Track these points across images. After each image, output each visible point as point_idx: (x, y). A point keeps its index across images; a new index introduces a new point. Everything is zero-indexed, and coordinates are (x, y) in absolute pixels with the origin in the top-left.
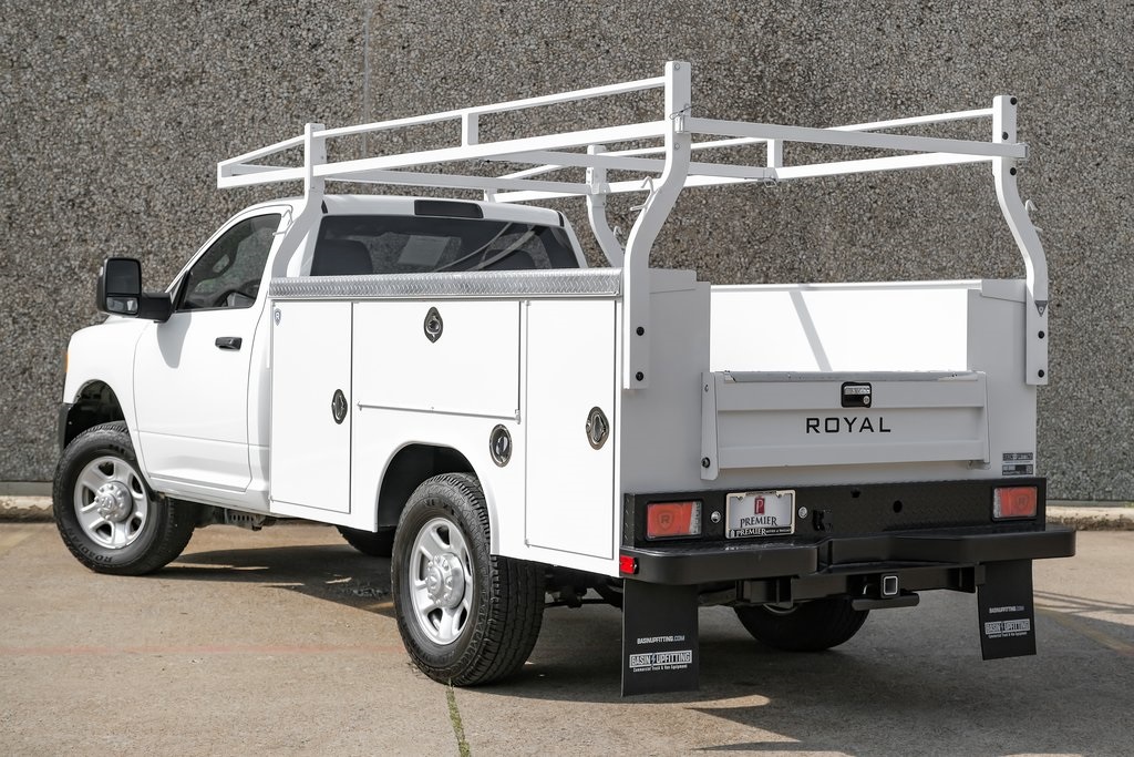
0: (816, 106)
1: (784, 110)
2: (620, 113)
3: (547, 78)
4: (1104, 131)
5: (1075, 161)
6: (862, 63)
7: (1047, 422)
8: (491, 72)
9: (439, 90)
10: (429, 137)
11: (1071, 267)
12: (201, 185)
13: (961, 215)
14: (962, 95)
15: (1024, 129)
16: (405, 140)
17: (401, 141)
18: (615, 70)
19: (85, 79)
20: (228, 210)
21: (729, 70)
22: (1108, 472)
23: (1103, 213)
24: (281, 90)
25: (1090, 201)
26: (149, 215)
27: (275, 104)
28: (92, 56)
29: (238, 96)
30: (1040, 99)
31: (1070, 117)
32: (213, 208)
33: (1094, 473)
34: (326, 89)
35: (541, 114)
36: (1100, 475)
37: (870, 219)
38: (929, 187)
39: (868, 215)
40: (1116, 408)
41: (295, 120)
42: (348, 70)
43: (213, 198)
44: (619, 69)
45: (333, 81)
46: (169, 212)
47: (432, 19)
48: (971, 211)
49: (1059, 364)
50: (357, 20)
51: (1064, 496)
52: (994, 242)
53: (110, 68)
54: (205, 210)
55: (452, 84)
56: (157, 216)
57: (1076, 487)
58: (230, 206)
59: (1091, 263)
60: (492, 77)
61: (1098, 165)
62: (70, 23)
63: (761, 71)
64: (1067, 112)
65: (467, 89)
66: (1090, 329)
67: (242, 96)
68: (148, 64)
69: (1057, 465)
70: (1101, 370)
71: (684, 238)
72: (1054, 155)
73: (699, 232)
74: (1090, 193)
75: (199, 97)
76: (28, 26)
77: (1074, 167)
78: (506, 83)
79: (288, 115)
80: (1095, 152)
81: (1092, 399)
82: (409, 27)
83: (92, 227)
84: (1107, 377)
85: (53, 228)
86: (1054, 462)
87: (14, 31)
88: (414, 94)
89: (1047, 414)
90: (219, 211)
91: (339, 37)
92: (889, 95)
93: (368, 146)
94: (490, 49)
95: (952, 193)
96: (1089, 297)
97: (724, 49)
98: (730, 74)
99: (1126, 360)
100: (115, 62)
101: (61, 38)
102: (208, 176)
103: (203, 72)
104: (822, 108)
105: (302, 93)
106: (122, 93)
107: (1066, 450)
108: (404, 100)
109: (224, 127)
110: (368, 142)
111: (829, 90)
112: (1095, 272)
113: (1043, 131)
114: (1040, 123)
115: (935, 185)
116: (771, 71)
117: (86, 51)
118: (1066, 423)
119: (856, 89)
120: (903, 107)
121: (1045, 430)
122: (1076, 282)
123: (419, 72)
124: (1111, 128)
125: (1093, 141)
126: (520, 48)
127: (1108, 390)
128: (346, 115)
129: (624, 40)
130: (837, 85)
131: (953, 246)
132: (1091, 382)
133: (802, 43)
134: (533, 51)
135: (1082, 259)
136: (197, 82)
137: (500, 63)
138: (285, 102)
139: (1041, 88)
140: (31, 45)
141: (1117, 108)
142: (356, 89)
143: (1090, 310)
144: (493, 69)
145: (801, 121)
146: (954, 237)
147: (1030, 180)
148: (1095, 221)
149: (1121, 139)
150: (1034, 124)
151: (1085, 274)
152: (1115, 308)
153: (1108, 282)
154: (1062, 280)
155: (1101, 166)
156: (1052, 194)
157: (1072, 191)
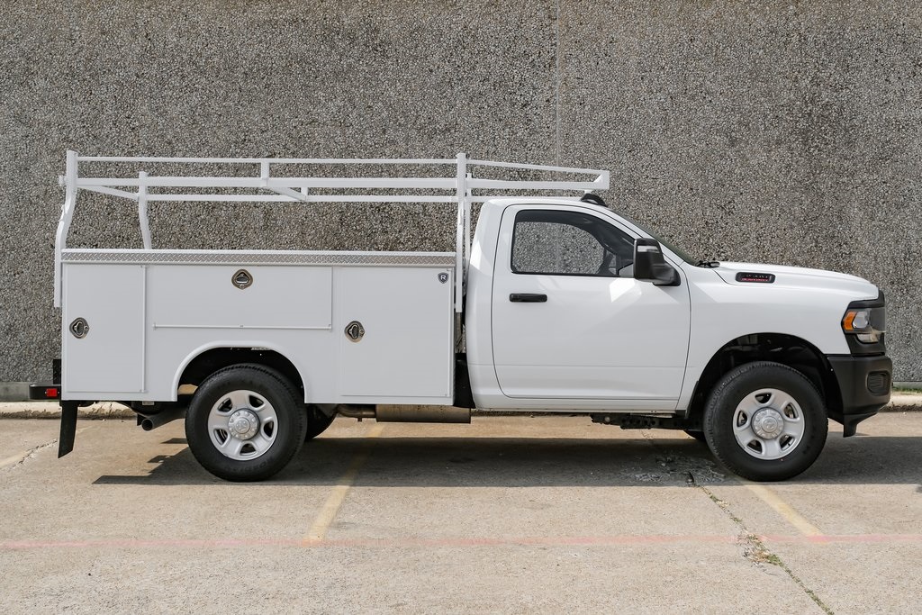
0: (847, 131)
1: (826, 135)
2: (720, 140)
3: (672, 120)
6: (876, 103)
8: (636, 117)
9: (603, 130)
16: (583, 162)
18: (716, 113)
19: (384, 132)
21: (789, 110)
24: (505, 134)
26: (425, 215)
27: (501, 143)
28: (388, 117)
29: (478, 139)
34: (533, 132)
37: (884, 203)
39: (882, 200)
42: (546, 119)
45: (537, 127)
46: (437, 213)
47: (598, 85)
50: (551, 88)
53: (400, 124)
55: (612, 126)
56: (430, 215)
60: (637, 120)
62: (375, 98)
63: (810, 110)
65: (621, 129)
67: (481, 139)
68: (423, 121)
71: (763, 219)
73: (772, 215)
75: (454, 140)
76: (350, 100)
78: (646, 124)
82: (584, 91)
83: (391, 223)
85: (367, 225)
87: (341, 104)
88: (588, 133)
91: (540, 99)
92: (894, 122)
94: (635, 103)
97: (786, 97)
98: (790, 113)
100: (402, 121)
101: (370, 107)
103: (456, 124)
104: (850, 132)
105: (518, 135)
106: (407, 139)
108: (582, 137)
111: (855, 121)
116: (817, 110)
117: (385, 114)
119: (872, 119)
120: (904, 130)
123: (591, 119)
126: (654, 101)
128: (545, 148)
129: (721, 94)
130: (860, 117)
133: (836, 91)
134: (663, 103)
136: (453, 131)
137: (641, 111)
138: (507, 141)
140: (352, 112)
142: (551, 131)
144: (638, 115)
145: (837, 142)
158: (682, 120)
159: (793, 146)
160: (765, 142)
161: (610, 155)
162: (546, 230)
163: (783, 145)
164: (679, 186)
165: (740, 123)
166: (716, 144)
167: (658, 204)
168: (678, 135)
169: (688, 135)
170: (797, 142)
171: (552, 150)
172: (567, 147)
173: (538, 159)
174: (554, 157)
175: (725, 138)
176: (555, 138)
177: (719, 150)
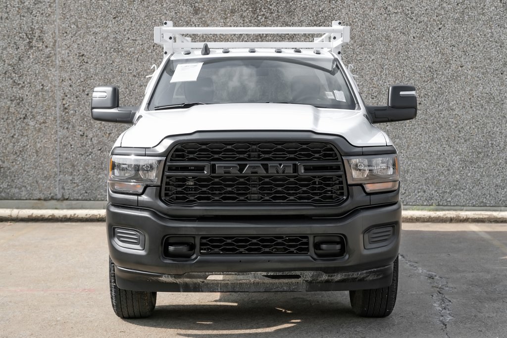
1: (271, 5)
2: (186, 10)
4: (443, 11)
5: (427, 27)
7: (415, 165)
10: (89, 25)
11: (426, 83)
13: (366, 57)
15: (399, 11)
17: (75, 27)
22: (448, 191)
23: (443, 54)
24: (15, 3)
25: (436, 48)
27: (12, 10)
31: (424, 4)
33: (441, 192)
35: (146, 12)
36: (445, 192)
40: (452, 157)
41: (22, 18)
48: (371, 55)
49: (421, 135)
51: (425, 204)
52: (384, 71)
57: (431, 199)
59: (437, 81)
61: (440, 29)
66: (437, 116)
69: (420, 187)
70: (444, 137)
72: (416, 24)
74: (436, 44)
77: (427, 30)
79: (19, 16)
80: (438, 22)
81: (439, 153)
84: (447, 141)
86: (419, 186)
88: (81, 3)
89: (414, 161)
93: (59, 30)
95: (361, 46)
96: (437, 99)
99: (457, 132)
104: (291, 3)
105: (25, 4)
107: (426, 179)
108: (76, 7)
110: (59, 28)
112: (439, 86)
113: (410, 12)
114: (408, 8)
118: (425, 165)
121: (414, 169)
122: (429, 91)
124: (447, 9)
125: (437, 16)
127: (447, 148)
128: (47, 15)
131: (362, 74)
132: (438, 144)
135: (432, 79)
138: (17, 9)
143: (437, 106)
145: (280, 11)
146: (363, 69)
147: (403, 38)
148: (439, 58)
149: (452, 15)
150: (404, 8)
151: (434, 87)
152: (451, 105)
153: (446, 91)
154: (421, 90)
155: (442, 29)
156: (415, 45)
157: (426, 43)
159: (245, 14)
160: (222, 10)
161: (98, 21)
162: (49, 80)
163: (236, 14)
164: (154, 46)
167: (137, 61)
168: (153, 5)
169: (160, 5)
170: (248, 11)
171: (53, 17)
172: (65, 14)
173: (41, 24)
174: (54, 22)
175: (190, 8)
176: (55, 7)
177: (185, 17)
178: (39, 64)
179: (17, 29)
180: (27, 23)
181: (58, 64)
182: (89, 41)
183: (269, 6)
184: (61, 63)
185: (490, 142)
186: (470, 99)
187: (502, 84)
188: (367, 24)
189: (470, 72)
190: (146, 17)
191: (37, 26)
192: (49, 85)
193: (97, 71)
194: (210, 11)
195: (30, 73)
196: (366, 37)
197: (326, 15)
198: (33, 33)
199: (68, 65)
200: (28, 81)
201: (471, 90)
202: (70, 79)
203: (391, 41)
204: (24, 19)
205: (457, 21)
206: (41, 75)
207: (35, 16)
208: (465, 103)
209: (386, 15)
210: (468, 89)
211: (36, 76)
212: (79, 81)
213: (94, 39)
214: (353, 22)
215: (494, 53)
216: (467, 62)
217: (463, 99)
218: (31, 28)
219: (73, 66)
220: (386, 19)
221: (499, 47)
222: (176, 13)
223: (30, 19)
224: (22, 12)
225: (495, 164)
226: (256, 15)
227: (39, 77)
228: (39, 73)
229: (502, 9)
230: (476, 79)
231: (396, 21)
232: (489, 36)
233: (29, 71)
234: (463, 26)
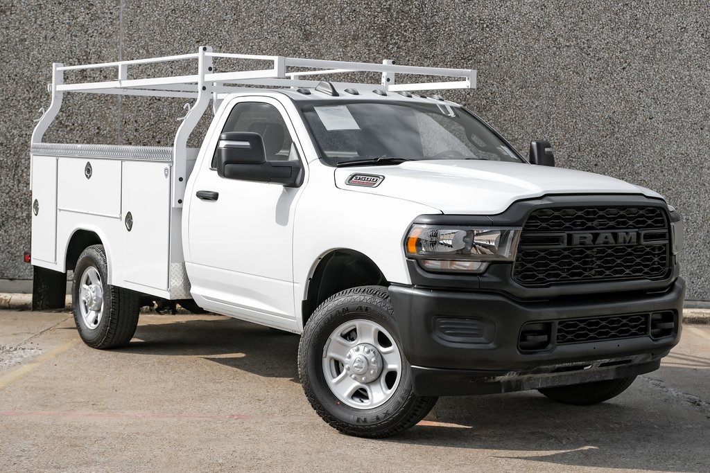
0: (427, 28)
1: (405, 31)
2: (293, 34)
3: (243, 10)
4: (628, 46)
5: (608, 66)
8: (205, 6)
9: (170, 18)
10: (164, 50)
11: (605, 139)
12: (12, 81)
13: (528, 103)
14: (528, 21)
15: (572, 44)
16: (148, 51)
17: (145, 52)
18: (290, 4)
20: (30, 98)
21: (367, 4)
23: (627, 102)
24: (64, 18)
25: (619, 94)
27: (60, 28)
29: (36, 22)
30: (583, 24)
31: (604, 36)
32: (20, 96)
34: (94, 17)
35: (240, 35)
38: (506, 84)
41: (74, 38)
42: (109, 4)
43: (20, 90)
44: (292, 4)
45: (99, 12)
48: (535, 101)
52: (551, 122)
54: (14, 98)
55: (179, 14)
58: (31, 96)
59: (619, 136)
60: (206, 9)
61: (624, 68)
63: (390, 5)
64: (602, 32)
65: (189, 17)
67: (39, 22)
72: (593, 62)
74: (618, 88)
75: (10, 23)
77: (607, 70)
78: (215, 13)
79: (69, 35)
80: (622, 60)
88: (153, 21)
90: (24, 99)
92: (478, 21)
95: (522, 88)
96: (618, 159)
98: (368, 7)
102: (16, 75)
103: (12, 6)
104: (431, 30)
105: (78, 20)
108: (147, 25)
109: (27, 43)
110: (123, 53)
111: (436, 18)
112: (622, 142)
113: (586, 45)
114: (583, 40)
115: (510, 82)
119: (455, 17)
120: (488, 29)
122: (608, 149)
123: (157, 6)
124: (633, 43)
125: (620, 52)
128: (108, 35)
130: (442, 14)
131: (523, 124)
135: (613, 133)
136: (8, 13)
138: (67, 26)
139: (584, 16)
141: (637, 29)
142: (114, 17)
143: (618, 168)
144: (207, 4)
145: (417, 39)
146: (523, 118)
147: (576, 79)
148: (622, 107)
149: (640, 51)
150: (579, 41)
151: (615, 143)
152: (635, 167)
153: (630, 149)
154: (599, 148)
155: (626, 70)
156: (592, 89)
157: (606, 87)
158: (254, 10)
159: (371, 42)
160: (340, 36)
161: (176, 45)
162: (107, 122)
163: (360, 41)
165: (314, 16)
166: (289, 37)
168: (249, 26)
169: (259, 27)
170: (375, 38)
171: (115, 38)
172: (131, 35)
173: (100, 47)
174: (116, 45)
175: (299, 31)
176: (119, 25)
177: (292, 43)
178: (94, 100)
179: (66, 52)
180: (80, 44)
181: (120, 101)
182: (163, 72)
183: (403, 32)
184: (124, 100)
185: (685, 217)
186: (660, 160)
187: (702, 143)
188: (530, 59)
189: (661, 125)
190: (239, 41)
191: (94, 50)
192: (108, 128)
193: (173, 111)
194: (325, 36)
195: (83, 111)
196: (528, 77)
197: (478, 46)
198: (87, 58)
199: (134, 102)
200: (79, 122)
201: (662, 149)
202: (136, 121)
203: (560, 83)
204: (77, 39)
205: (646, 59)
206: (97, 115)
207: (91, 37)
208: (654, 165)
209: (555, 49)
210: (658, 148)
211: (90, 116)
212: (148, 123)
213: (170, 69)
214: (512, 55)
215: (692, 103)
216: (657, 113)
217: (651, 160)
218: (86, 52)
219: (140, 103)
220: (555, 54)
221: (699, 95)
222: (280, 37)
223: (85, 39)
224: (74, 30)
225: (691, 246)
226: (386, 44)
227: (95, 118)
228: (94, 112)
229: (704, 46)
230: (669, 134)
231: (568, 57)
232: (686, 79)
233: (81, 108)
234: (654, 66)
